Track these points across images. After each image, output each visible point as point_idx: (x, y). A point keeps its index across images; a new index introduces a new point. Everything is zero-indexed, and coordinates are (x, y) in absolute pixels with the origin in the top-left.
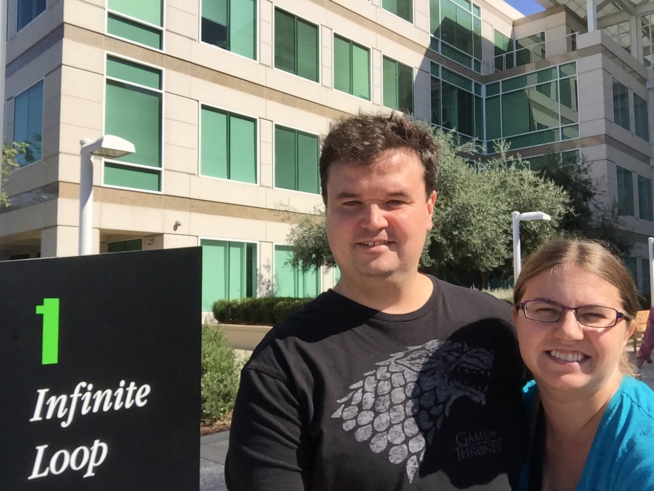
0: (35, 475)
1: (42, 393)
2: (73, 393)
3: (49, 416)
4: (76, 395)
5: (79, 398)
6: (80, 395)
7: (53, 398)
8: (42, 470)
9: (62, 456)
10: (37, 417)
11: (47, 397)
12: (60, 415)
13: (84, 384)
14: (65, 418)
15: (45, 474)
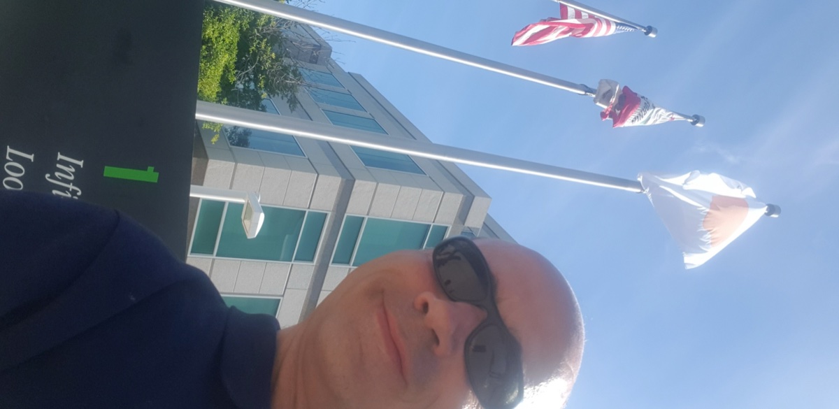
0: (9, 150)
1: (81, 163)
2: (73, 185)
3: (58, 166)
4: (71, 187)
5: (68, 189)
6: (71, 190)
7: (73, 170)
8: (11, 155)
9: (19, 171)
10: (60, 157)
11: (75, 166)
12: (57, 174)
13: (79, 194)
14: (53, 177)
15: (8, 158)
